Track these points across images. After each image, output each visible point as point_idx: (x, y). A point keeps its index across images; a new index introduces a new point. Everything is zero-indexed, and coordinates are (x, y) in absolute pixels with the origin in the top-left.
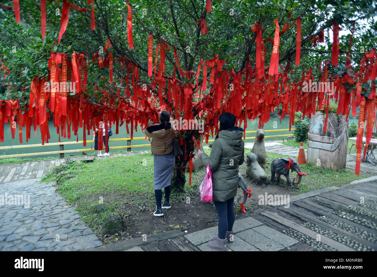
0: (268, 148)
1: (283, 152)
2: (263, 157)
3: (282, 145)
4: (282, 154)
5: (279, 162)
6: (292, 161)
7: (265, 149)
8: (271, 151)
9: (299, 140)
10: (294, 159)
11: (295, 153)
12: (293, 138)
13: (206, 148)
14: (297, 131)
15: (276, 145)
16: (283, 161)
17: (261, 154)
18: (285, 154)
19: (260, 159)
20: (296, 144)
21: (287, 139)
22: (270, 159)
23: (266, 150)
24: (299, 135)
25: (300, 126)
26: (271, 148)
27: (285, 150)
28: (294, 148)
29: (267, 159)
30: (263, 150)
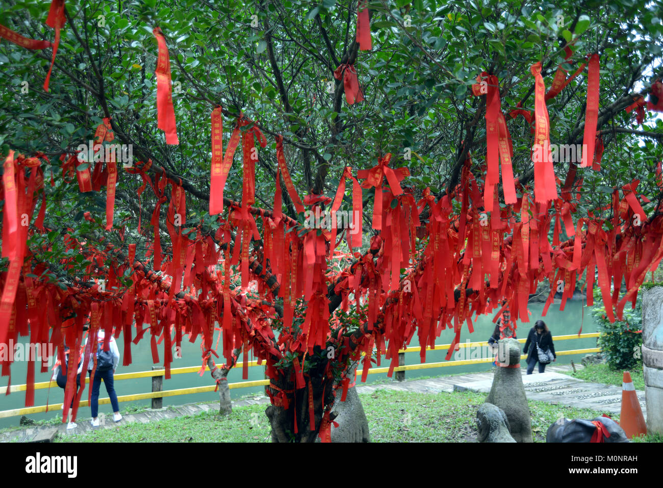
0: (533, 388)
1: (576, 400)
2: (521, 414)
3: (572, 378)
4: (575, 406)
5: (569, 431)
6: (605, 427)
7: (524, 393)
8: (542, 396)
9: (616, 365)
10: (609, 422)
11: (610, 402)
12: (599, 358)
13: (364, 393)
14: (608, 341)
15: (553, 380)
16: (580, 429)
17: (514, 406)
18: (582, 405)
19: (514, 421)
20: (612, 376)
21: (584, 362)
22: (543, 419)
23: (527, 393)
24: (615, 350)
25: (615, 327)
26: (540, 388)
27: (580, 394)
28: (607, 387)
29: (533, 420)
30: (519, 395)
